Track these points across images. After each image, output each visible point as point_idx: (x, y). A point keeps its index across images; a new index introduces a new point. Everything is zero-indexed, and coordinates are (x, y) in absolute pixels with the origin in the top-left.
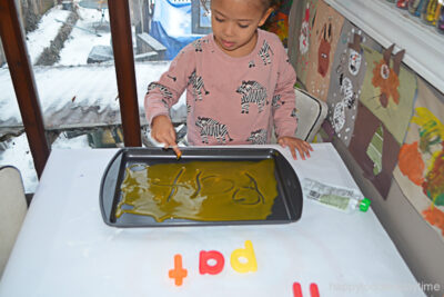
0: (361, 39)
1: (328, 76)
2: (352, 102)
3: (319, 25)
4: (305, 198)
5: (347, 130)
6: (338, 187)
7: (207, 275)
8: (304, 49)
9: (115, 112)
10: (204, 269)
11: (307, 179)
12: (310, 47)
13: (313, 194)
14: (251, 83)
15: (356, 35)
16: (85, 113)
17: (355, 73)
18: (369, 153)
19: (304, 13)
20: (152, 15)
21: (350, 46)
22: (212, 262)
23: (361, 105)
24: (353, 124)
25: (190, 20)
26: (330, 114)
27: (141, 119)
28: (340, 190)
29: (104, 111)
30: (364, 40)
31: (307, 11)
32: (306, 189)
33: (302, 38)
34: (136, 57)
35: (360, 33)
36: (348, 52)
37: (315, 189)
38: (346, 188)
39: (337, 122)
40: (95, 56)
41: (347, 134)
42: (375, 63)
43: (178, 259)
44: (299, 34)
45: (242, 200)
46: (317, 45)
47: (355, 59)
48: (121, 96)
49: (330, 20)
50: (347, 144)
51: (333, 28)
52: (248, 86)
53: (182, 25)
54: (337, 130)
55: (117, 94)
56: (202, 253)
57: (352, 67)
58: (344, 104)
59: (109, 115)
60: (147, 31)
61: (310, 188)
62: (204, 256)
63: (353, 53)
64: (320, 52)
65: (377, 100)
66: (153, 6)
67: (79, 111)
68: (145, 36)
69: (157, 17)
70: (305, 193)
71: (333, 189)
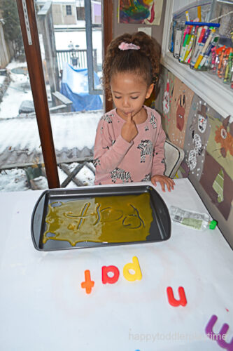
0: (206, 109)
1: (184, 131)
2: (201, 150)
3: (177, 96)
4: (172, 221)
5: (198, 169)
6: (194, 212)
7: (107, 284)
8: (166, 110)
9: (39, 154)
10: (105, 279)
11: (172, 206)
12: (170, 109)
13: (177, 217)
14: (147, 141)
15: (202, 106)
16: (19, 155)
17: (203, 132)
18: (213, 186)
19: (166, 85)
20: (61, 78)
21: (199, 113)
22: (111, 274)
23: (207, 154)
24: (202, 166)
25: (87, 81)
26: (186, 157)
27: (57, 158)
28: (195, 214)
29: (31, 154)
30: (208, 110)
31: (168, 84)
32: (172, 214)
33: (165, 102)
34: (50, 109)
35: (205, 104)
36: (197, 116)
37: (179, 214)
38: (200, 213)
39: (191, 163)
40: (24, 108)
41: (198, 172)
42: (217, 127)
43: (87, 273)
44: (163, 100)
45: (129, 225)
46: (175, 109)
47: (203, 122)
48: (42, 145)
49: (184, 92)
50: (199, 179)
51: (186, 98)
52: (145, 144)
53: (82, 84)
54: (191, 169)
55: (40, 143)
56: (103, 268)
57: (201, 127)
58: (195, 152)
59: (35, 156)
60: (58, 90)
61: (174, 214)
62: (105, 270)
63: (201, 117)
64: (178, 113)
65: (219, 151)
66: (62, 72)
67: (15, 154)
68: (57, 94)
69: (65, 80)
70: (172, 217)
71: (191, 213)
